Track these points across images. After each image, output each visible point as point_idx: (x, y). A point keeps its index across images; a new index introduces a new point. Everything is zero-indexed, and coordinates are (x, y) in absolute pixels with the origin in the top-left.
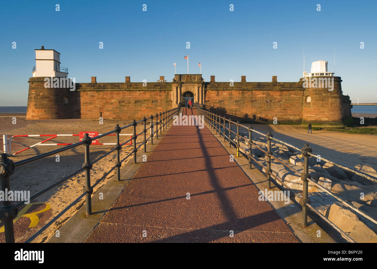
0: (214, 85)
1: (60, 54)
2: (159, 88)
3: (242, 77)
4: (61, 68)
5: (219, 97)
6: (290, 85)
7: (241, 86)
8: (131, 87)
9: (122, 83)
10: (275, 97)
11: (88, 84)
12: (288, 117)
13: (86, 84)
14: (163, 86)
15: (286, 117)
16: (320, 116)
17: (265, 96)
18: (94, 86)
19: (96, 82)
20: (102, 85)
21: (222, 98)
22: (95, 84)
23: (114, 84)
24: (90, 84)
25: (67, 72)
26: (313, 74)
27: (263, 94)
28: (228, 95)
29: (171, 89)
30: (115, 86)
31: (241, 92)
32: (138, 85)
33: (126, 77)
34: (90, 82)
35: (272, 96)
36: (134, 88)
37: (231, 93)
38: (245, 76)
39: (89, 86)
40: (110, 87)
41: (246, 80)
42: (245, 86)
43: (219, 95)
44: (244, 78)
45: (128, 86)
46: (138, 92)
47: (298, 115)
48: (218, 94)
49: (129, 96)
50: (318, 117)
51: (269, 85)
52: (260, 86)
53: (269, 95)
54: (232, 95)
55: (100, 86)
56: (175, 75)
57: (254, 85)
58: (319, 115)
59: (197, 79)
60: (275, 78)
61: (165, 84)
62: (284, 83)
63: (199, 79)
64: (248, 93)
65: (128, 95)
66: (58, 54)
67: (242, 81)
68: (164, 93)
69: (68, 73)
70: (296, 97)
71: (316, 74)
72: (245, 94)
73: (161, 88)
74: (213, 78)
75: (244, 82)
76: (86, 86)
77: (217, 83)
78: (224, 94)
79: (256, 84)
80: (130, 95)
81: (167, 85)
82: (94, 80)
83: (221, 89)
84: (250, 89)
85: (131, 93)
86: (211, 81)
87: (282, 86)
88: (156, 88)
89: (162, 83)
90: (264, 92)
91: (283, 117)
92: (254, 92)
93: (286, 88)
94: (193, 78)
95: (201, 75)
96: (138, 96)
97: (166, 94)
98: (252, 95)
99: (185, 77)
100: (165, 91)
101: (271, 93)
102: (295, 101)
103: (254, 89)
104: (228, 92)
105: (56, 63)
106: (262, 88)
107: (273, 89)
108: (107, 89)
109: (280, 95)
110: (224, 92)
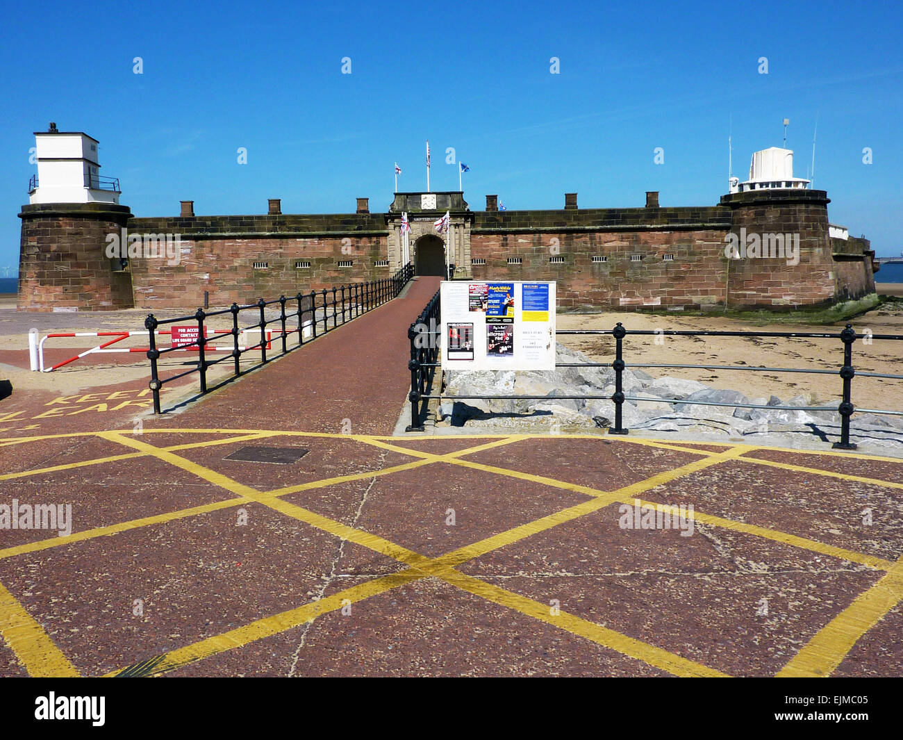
0: (497, 220)
1: (98, 142)
2: (354, 230)
3: (567, 195)
4: (101, 179)
5: (507, 249)
6: (692, 214)
7: (564, 221)
8: (284, 227)
9: (260, 218)
10: (653, 246)
11: (171, 220)
12: (686, 298)
13: (168, 219)
14: (364, 222)
15: (681, 298)
16: (770, 294)
17: (625, 244)
18: (190, 225)
19: (193, 215)
20: (209, 223)
21: (515, 251)
22: (190, 219)
23: (240, 218)
24: (176, 219)
25: (117, 189)
26: (752, 186)
27: (622, 239)
28: (532, 244)
29: (386, 231)
30: (242, 224)
31: (564, 235)
32: (301, 222)
33: (270, 201)
34: (179, 216)
35: (646, 242)
36: (290, 229)
37: (540, 239)
38: (576, 194)
39: (175, 225)
40: (229, 226)
41: (578, 204)
42: (574, 220)
43: (507, 245)
44: (571, 199)
45: (274, 224)
46: (302, 240)
47: (713, 292)
48: (505, 243)
49: (280, 250)
50: (764, 297)
51: (638, 217)
52: (613, 219)
53: (637, 241)
54: (540, 244)
55: (204, 225)
56: (396, 194)
57: (599, 217)
58: (765, 291)
59: (450, 205)
60: (652, 197)
61: (370, 219)
62: (676, 209)
63: (455, 203)
64: (583, 239)
65: (275, 248)
66: (93, 143)
67: (566, 208)
68: (367, 241)
69: (120, 192)
70: (708, 246)
71: (761, 185)
72: (575, 240)
73: (359, 229)
74: (492, 199)
75: (573, 208)
76: (169, 225)
77: (502, 213)
78: (520, 241)
79: (604, 213)
80: (281, 248)
81: (375, 220)
82: (188, 211)
83: (514, 229)
84: (587, 227)
85: (285, 240)
86: (487, 209)
87: (671, 217)
88: (349, 228)
89: (363, 217)
90: (624, 234)
91: (674, 297)
92: (598, 235)
93: (683, 222)
94: (441, 202)
95: (462, 193)
96: (302, 250)
97: (373, 244)
98: (591, 244)
99: (421, 198)
100: (369, 236)
101: (643, 235)
102: (704, 257)
103: (598, 227)
104: (532, 236)
105: (89, 168)
106: (617, 224)
107: (648, 226)
108: (221, 232)
109: (666, 243)
110: (521, 236)
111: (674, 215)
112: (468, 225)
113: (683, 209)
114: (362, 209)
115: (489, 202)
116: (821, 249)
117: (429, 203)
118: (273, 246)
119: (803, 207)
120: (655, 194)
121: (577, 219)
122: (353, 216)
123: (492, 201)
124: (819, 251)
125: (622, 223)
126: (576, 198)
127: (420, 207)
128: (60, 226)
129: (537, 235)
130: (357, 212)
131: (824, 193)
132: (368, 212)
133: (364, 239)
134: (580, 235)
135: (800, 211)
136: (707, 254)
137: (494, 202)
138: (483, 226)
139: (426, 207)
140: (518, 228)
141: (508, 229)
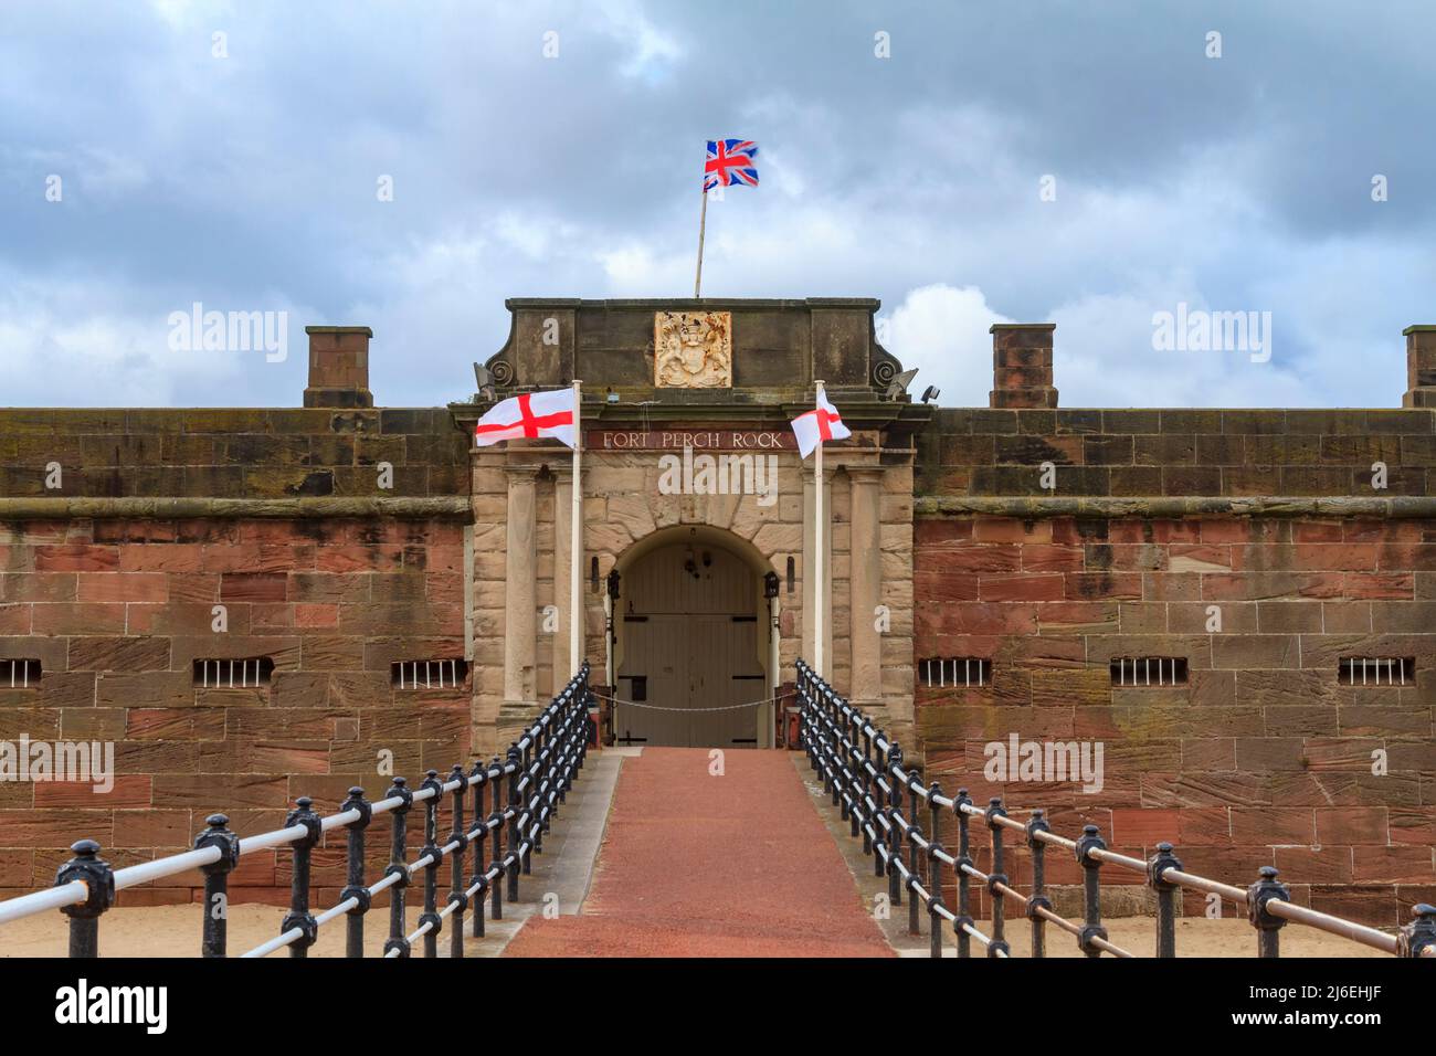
2: (290, 491)
3: (1420, 336)
5: (1110, 613)
14: (343, 453)
21: (1154, 619)
28: (1240, 588)
29: (460, 503)
37: (1283, 556)
43: (1107, 586)
48: (1096, 570)
54: (1285, 583)
56: (516, 310)
59: (808, 367)
61: (375, 434)
63: (835, 360)
67: (1415, 398)
68: (357, 550)
73: (315, 485)
74: (1023, 346)
77: (1081, 419)
78: (1179, 565)
81: (403, 439)
83: (1143, 502)
86: (999, 397)
88: (254, 480)
89: (338, 423)
94: (757, 352)
95: (870, 307)
97: (390, 571)
99: (650, 333)
100: (370, 525)
104: (1239, 539)
110: (1186, 539)
112: (903, 478)
114: (336, 385)
115: (1013, 362)
117: (694, 356)
122: (280, 417)
123: (1025, 357)
127: (647, 374)
129: (1269, 540)
130: (308, 397)
132: (365, 399)
133: (346, 542)
137: (1037, 362)
138: (981, 485)
139: (678, 379)
140: (1165, 500)
141: (1114, 503)
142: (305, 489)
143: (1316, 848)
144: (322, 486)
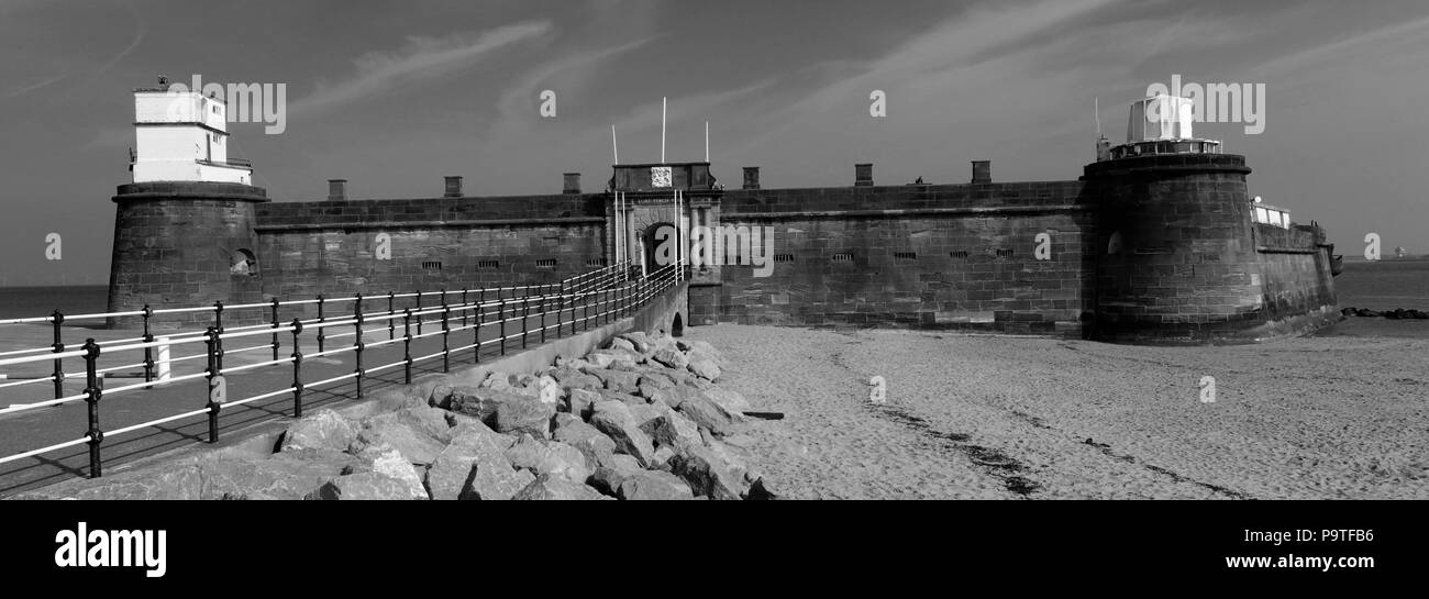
0: (757, 202)
2: (559, 216)
3: (858, 167)
6: (1040, 191)
7: (854, 202)
8: (464, 214)
9: (433, 202)
10: (982, 237)
11: (316, 206)
12: (1032, 312)
13: (311, 204)
14: (573, 206)
15: (1024, 312)
16: (1158, 307)
17: (942, 234)
18: (338, 212)
19: (344, 198)
20: (366, 209)
21: (784, 245)
22: (339, 204)
23: (407, 202)
24: (323, 204)
26: (1130, 150)
27: (937, 228)
28: (807, 235)
29: (602, 218)
30: (408, 211)
31: (853, 223)
32: (488, 207)
33: (448, 179)
34: (325, 199)
35: (972, 232)
36: (472, 216)
37: (818, 228)
38: (870, 165)
39: (320, 211)
40: (390, 213)
41: (873, 179)
42: (868, 201)
44: (864, 171)
45: (452, 210)
46: (488, 231)
49: (457, 245)
50: (1149, 311)
51: (960, 196)
52: (922, 200)
53: (960, 229)
54: (819, 234)
55: (359, 211)
56: (615, 167)
59: (691, 182)
60: (980, 168)
61: (581, 201)
62: (1015, 185)
63: (699, 178)
64: (881, 227)
65: (451, 242)
67: (856, 184)
68: (577, 231)
70: (1064, 237)
71: (1143, 148)
72: (870, 230)
74: (751, 173)
75: (866, 184)
76: (312, 212)
77: (766, 192)
78: (791, 230)
80: (459, 242)
82: (338, 193)
83: (780, 214)
84: (886, 211)
85: (465, 231)
86: (744, 186)
87: (1009, 195)
88: (550, 214)
89: (571, 199)
90: (940, 221)
91: (1014, 312)
92: (901, 222)
93: (1026, 202)
94: (678, 177)
95: (708, 164)
96: (488, 244)
97: (584, 236)
98: (894, 234)
99: (651, 172)
100: (580, 224)
101: (967, 222)
102: (1060, 253)
103: (901, 211)
104: (807, 223)
105: (208, 137)
106: (931, 206)
107: (975, 209)
108: (380, 220)
109: (1002, 232)
110: (793, 224)
111: (1012, 193)
112: (717, 208)
113: (1026, 184)
114: (571, 188)
115: (747, 177)
116: (1237, 241)
117: (662, 179)
118: (449, 238)
119: (1206, 179)
120: (986, 164)
121: (872, 199)
122: (557, 197)
123: (751, 175)
124: (1234, 244)
125: (936, 206)
126: (871, 170)
127: (650, 183)
128: (162, 214)
129: (814, 224)
130: (564, 191)
131: (1240, 160)
132: (578, 192)
133: (573, 229)
134: (876, 221)
135: (1202, 185)
136: (1063, 249)
137: (754, 176)
138: (739, 210)
139: (658, 185)
140: (787, 213)
141: (773, 214)
142: (564, 215)
143: (826, 304)
144: (567, 214)
